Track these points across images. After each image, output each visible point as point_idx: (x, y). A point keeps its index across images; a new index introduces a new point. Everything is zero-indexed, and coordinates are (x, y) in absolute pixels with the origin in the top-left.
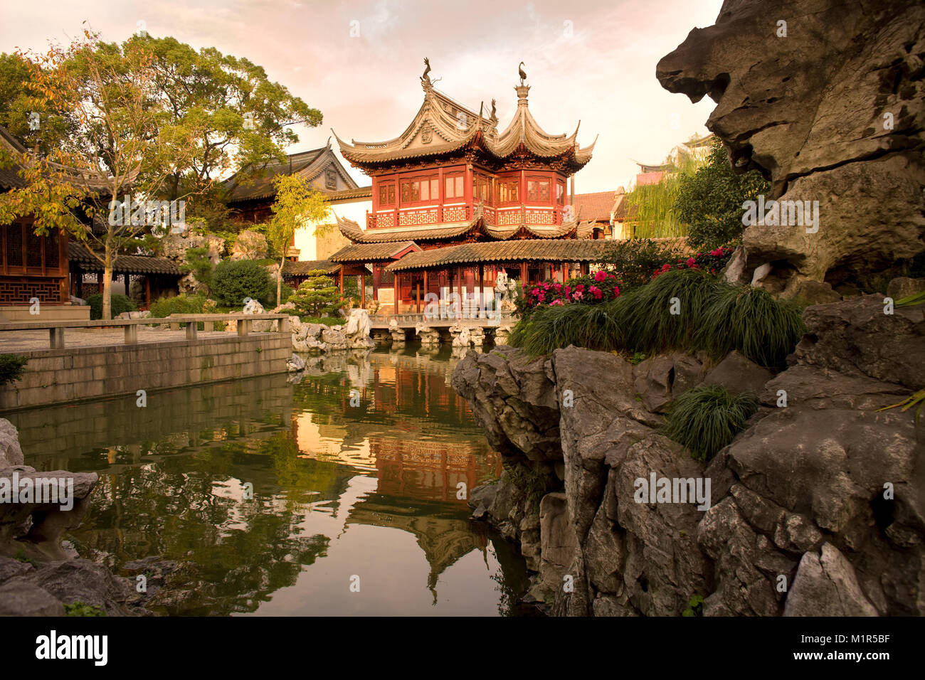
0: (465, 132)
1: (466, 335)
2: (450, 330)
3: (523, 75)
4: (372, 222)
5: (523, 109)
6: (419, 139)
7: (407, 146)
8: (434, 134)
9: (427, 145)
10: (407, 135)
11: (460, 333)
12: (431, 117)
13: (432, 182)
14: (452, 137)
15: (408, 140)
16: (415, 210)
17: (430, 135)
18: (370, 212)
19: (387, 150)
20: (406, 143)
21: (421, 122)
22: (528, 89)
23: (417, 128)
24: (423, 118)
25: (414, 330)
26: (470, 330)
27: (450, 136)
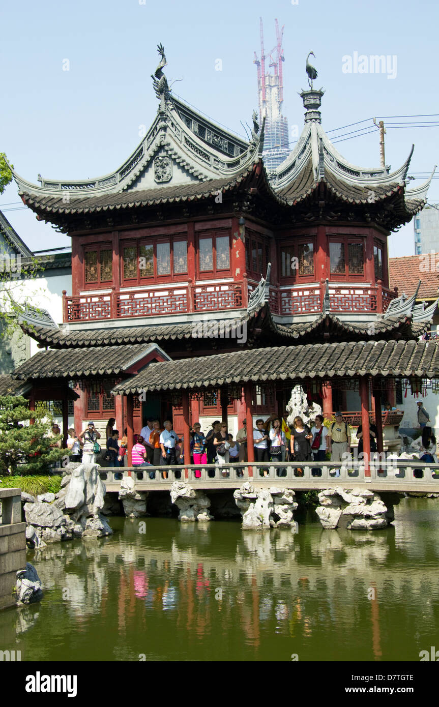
0: (230, 165)
1: (266, 503)
2: (236, 494)
3: (312, 73)
4: (74, 311)
5: (314, 126)
6: (150, 175)
7: (130, 187)
8: (176, 167)
9: (165, 186)
10: (128, 168)
11: (254, 500)
12: (168, 139)
13: (176, 245)
14: (205, 172)
15: (131, 176)
16: (148, 291)
17: (168, 169)
18: (69, 294)
19: (97, 193)
20: (128, 180)
21: (154, 147)
22: (320, 94)
23: (146, 158)
24: (157, 141)
25: (167, 494)
26: (273, 495)
27: (202, 170)
